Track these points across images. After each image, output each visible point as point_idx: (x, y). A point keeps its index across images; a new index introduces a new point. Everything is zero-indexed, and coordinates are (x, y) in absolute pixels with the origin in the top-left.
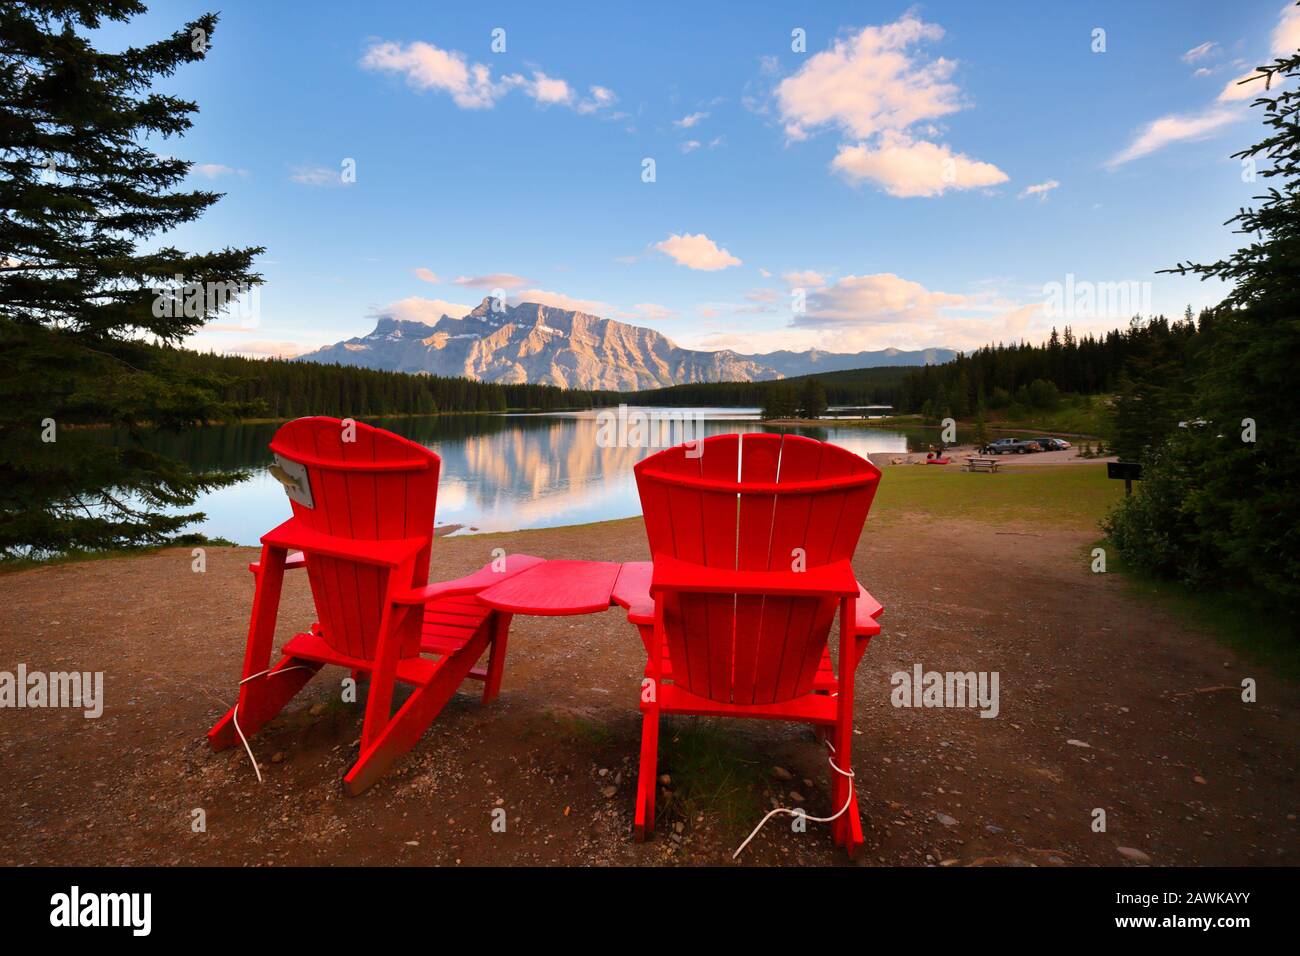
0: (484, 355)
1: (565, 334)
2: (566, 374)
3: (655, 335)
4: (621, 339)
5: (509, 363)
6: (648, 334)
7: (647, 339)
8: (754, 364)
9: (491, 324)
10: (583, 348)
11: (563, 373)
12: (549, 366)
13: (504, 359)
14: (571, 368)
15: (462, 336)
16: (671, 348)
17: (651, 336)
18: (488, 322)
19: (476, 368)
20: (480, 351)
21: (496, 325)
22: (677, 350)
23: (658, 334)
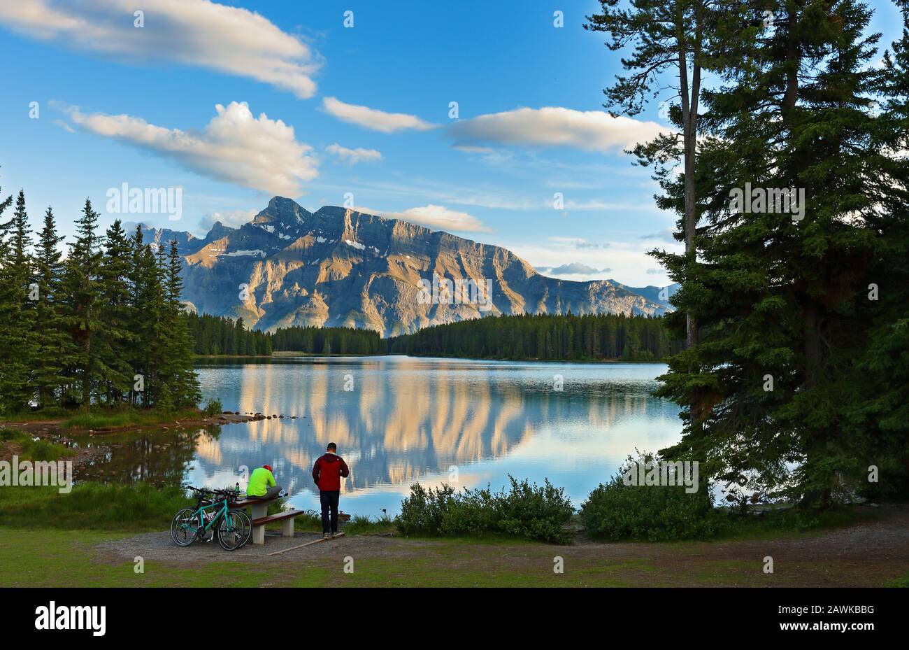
0: (270, 280)
1: (382, 253)
2: (383, 311)
3: (506, 256)
4: (460, 262)
5: (305, 293)
6: (497, 255)
7: (496, 262)
8: (643, 301)
9: (281, 236)
10: (405, 272)
11: (379, 308)
12: (359, 299)
13: (297, 287)
14: (389, 301)
15: (239, 253)
16: (529, 276)
17: (501, 256)
18: (276, 233)
19: (259, 300)
20: (265, 275)
21: (287, 237)
22: (537, 278)
23: (510, 254)
